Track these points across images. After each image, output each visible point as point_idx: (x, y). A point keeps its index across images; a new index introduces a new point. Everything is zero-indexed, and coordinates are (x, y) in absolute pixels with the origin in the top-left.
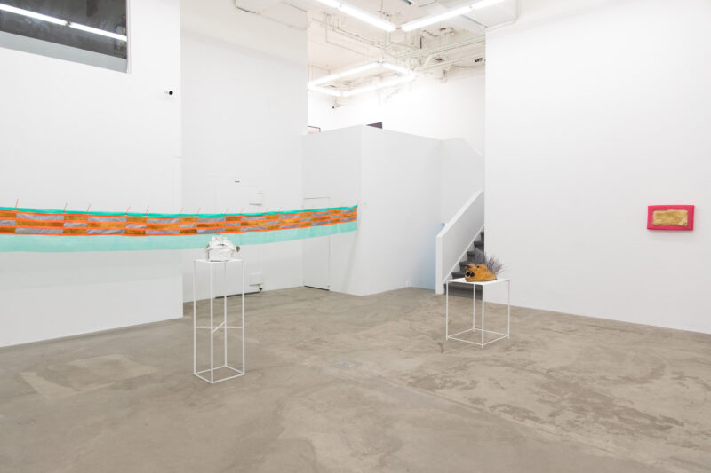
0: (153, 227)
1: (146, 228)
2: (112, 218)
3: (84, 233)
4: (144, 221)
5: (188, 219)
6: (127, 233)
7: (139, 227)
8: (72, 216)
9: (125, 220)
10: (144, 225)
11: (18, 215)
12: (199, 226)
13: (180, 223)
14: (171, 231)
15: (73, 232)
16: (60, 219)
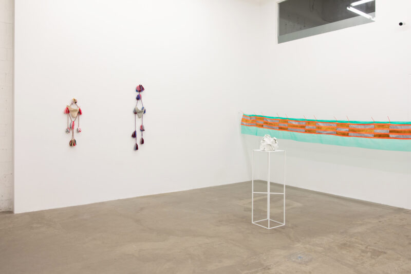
0: (354, 131)
1: (349, 131)
2: (328, 124)
3: (315, 132)
4: (348, 127)
5: (381, 125)
6: (337, 134)
7: (344, 130)
8: (309, 122)
9: (335, 125)
10: (348, 129)
11: (289, 122)
12: (391, 132)
13: (374, 128)
14: (366, 135)
15: (309, 131)
16: (304, 124)
